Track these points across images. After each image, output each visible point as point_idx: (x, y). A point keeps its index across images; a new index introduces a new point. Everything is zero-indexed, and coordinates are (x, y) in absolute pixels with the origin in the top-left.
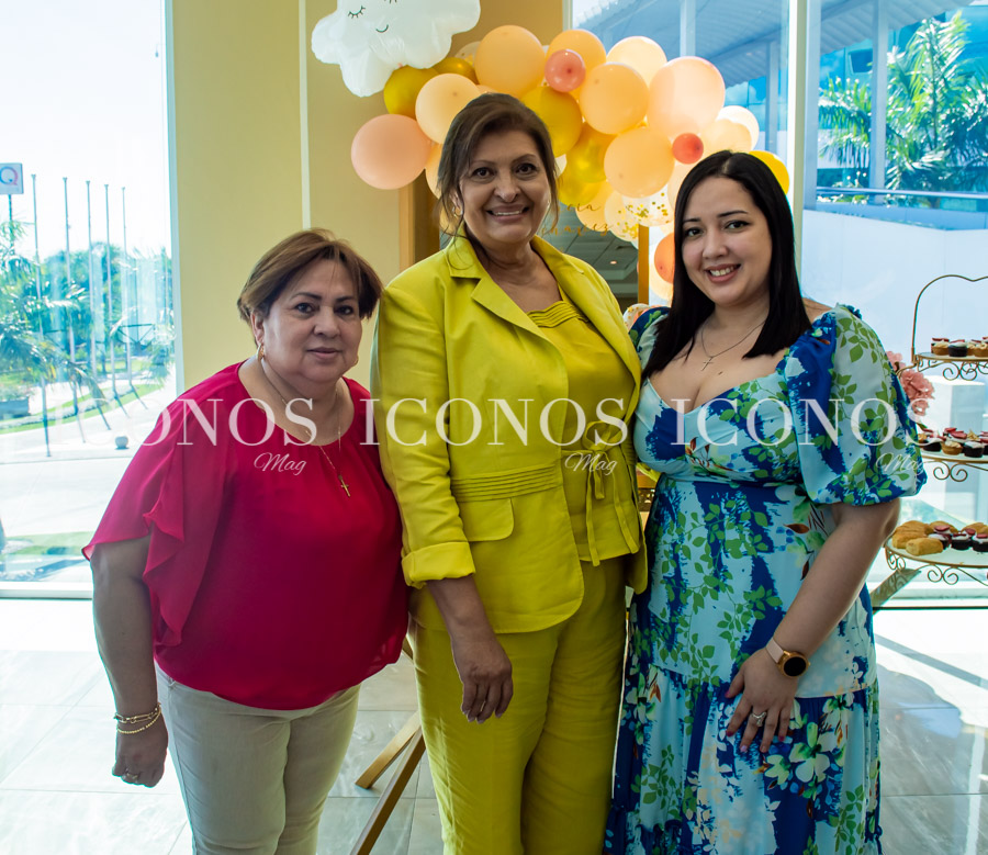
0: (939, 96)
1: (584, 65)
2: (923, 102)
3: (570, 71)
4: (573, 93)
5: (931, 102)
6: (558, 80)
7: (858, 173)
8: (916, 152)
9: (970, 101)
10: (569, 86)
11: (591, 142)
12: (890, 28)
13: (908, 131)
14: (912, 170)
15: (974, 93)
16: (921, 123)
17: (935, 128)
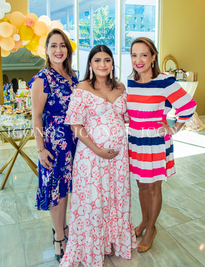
0: (104, 24)
1: (34, 21)
2: (100, 25)
3: (31, 22)
4: (32, 27)
5: (102, 25)
6: (29, 24)
7: (87, 40)
8: (99, 36)
9: (110, 25)
10: (31, 26)
11: (36, 37)
12: (94, 9)
13: (98, 32)
14: (97, 40)
15: (111, 23)
16: (100, 30)
17: (103, 31)
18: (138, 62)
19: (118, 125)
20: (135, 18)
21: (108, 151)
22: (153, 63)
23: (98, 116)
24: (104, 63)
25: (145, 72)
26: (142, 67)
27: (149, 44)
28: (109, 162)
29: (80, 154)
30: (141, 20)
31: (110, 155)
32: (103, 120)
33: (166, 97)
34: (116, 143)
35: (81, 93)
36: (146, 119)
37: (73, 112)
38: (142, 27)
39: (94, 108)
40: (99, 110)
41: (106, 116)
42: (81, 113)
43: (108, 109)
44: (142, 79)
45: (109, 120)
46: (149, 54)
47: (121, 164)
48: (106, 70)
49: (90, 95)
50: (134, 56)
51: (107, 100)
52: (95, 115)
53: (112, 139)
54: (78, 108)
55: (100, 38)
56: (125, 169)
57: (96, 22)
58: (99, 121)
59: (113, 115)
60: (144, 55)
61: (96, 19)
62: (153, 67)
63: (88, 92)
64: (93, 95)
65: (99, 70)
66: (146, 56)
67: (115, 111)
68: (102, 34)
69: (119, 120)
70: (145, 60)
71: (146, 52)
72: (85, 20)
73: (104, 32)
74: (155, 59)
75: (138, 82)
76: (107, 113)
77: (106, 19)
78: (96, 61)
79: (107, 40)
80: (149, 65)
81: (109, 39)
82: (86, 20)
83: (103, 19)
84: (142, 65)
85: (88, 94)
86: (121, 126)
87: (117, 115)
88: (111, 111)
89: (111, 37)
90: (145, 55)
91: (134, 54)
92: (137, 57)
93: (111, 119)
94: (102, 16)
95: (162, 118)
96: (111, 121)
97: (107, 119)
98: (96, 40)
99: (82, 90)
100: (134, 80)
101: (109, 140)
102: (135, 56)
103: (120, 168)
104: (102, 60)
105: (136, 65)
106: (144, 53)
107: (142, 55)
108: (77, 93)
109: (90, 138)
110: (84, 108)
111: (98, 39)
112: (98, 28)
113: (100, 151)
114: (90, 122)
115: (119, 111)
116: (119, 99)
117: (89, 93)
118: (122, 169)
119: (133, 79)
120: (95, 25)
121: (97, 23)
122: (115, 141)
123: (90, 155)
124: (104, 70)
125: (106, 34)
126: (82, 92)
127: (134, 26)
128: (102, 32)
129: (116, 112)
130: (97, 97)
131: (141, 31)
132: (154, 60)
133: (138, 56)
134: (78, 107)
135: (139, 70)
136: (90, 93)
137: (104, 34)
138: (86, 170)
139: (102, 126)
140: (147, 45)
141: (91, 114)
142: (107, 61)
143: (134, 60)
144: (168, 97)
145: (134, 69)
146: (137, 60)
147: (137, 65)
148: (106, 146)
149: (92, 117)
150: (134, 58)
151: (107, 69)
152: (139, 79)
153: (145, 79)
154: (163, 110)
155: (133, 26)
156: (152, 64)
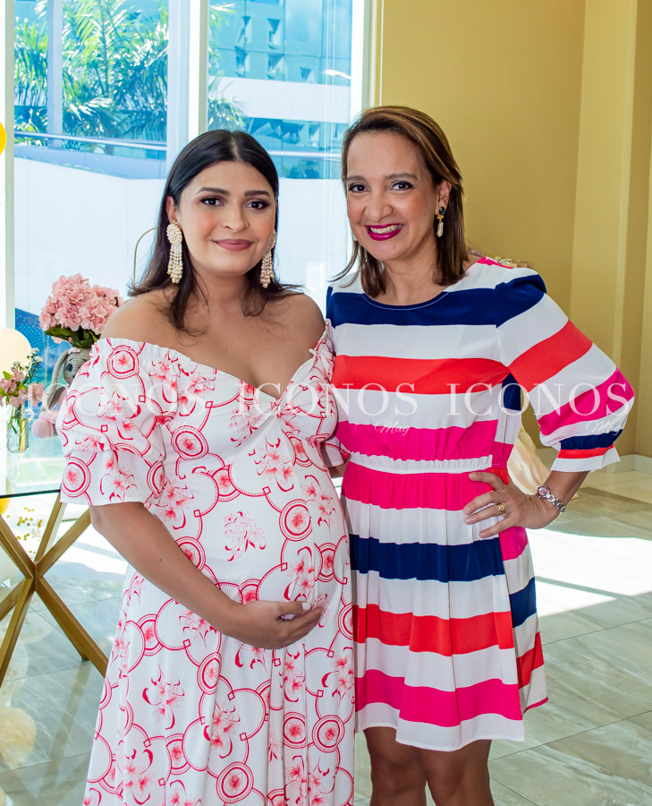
0: (108, 41)
2: (93, 43)
5: (101, 46)
7: (31, 112)
8: (85, 94)
9: (138, 47)
13: (81, 76)
14: (78, 114)
15: (142, 40)
16: (93, 65)
17: (106, 71)
18: (373, 215)
19: (312, 492)
20: (246, 19)
21: (277, 614)
22: (441, 217)
23: (215, 459)
24: (243, 216)
25: (408, 256)
26: (392, 234)
27: (420, 135)
28: (274, 660)
29: (145, 628)
30: (270, 28)
31: (284, 629)
32: (245, 473)
33: (507, 363)
34: (310, 577)
35: (135, 356)
36: (423, 461)
37: (102, 446)
38: (274, 60)
39: (195, 421)
40: (218, 429)
41: (257, 457)
42: (142, 447)
43: (261, 422)
44: (394, 288)
45: (271, 474)
46: (422, 181)
47: (327, 665)
48: (249, 244)
49: (175, 364)
50: (356, 189)
51: (252, 384)
52: (204, 451)
53: (292, 559)
54: (126, 426)
55: (93, 103)
56: (342, 690)
57: (74, 32)
58: (223, 479)
59: (286, 451)
60: (399, 184)
61: (73, 19)
62: (440, 233)
63: (166, 350)
64: (186, 362)
65: (217, 242)
66: (410, 186)
67: (288, 429)
68: (100, 85)
69: (312, 470)
70: (403, 203)
71: (409, 172)
72: (21, 21)
73: (111, 78)
74: (447, 198)
75: (382, 299)
76: (257, 442)
77: (119, 19)
78: (203, 201)
79: (124, 112)
80: (424, 224)
81: (130, 109)
82: (26, 20)
83: (103, 20)
84: (393, 228)
85: (167, 362)
86: (323, 498)
87: (299, 449)
88: (273, 431)
89: (141, 100)
90: (404, 185)
91: (358, 178)
92: (370, 191)
93: (279, 466)
94: (101, 7)
95: (491, 456)
96: (280, 476)
97: (260, 468)
98: (73, 109)
99: (135, 345)
100: (361, 291)
101: (282, 565)
102: (361, 188)
103: (322, 688)
104: (234, 201)
105: (369, 228)
106: (401, 176)
107: (389, 183)
108: (116, 358)
109: (189, 557)
110: (151, 422)
111: (83, 109)
112: (84, 57)
113: (240, 616)
114: (182, 484)
115: (308, 428)
116: (304, 373)
117: (168, 354)
118: (328, 691)
119: (358, 288)
120: (68, 44)
121: (77, 36)
122: (308, 564)
123: (189, 634)
124: (238, 242)
125: (117, 88)
126: (137, 350)
127: (241, 55)
128: (102, 75)
129: (295, 433)
130: (205, 371)
131: (270, 78)
132: (443, 204)
133: (376, 189)
134: (128, 422)
135: (382, 251)
136: (174, 354)
137: (107, 85)
138: (174, 703)
139: (240, 503)
140: (414, 141)
141: (183, 448)
142: (255, 205)
143: (358, 205)
144: (515, 362)
145: (356, 244)
146: (372, 206)
147: (372, 229)
148: (271, 593)
149: (189, 462)
150: (356, 198)
151: (251, 240)
152: (384, 290)
153: (410, 287)
154: (495, 422)
155: (234, 55)
156: (436, 222)
